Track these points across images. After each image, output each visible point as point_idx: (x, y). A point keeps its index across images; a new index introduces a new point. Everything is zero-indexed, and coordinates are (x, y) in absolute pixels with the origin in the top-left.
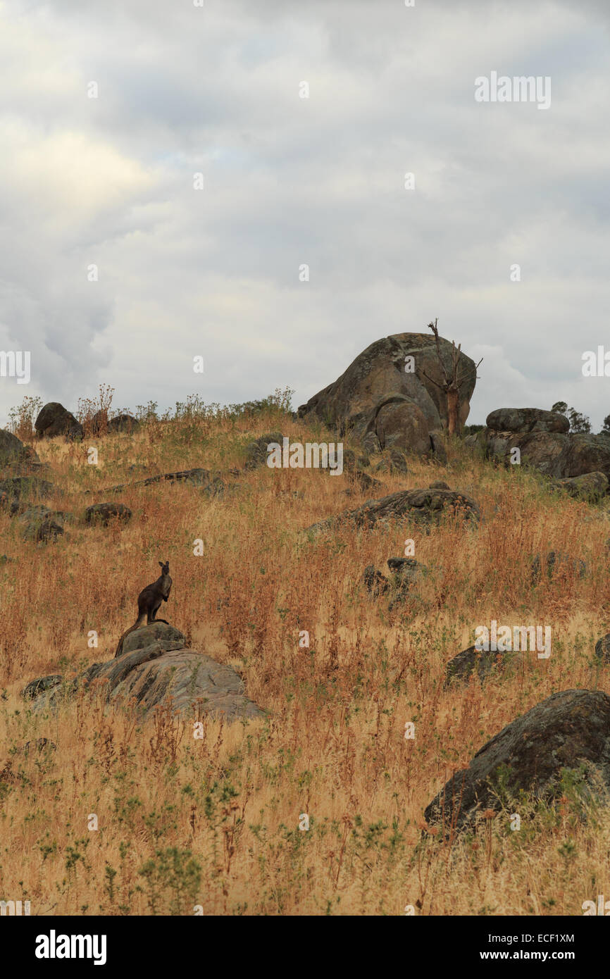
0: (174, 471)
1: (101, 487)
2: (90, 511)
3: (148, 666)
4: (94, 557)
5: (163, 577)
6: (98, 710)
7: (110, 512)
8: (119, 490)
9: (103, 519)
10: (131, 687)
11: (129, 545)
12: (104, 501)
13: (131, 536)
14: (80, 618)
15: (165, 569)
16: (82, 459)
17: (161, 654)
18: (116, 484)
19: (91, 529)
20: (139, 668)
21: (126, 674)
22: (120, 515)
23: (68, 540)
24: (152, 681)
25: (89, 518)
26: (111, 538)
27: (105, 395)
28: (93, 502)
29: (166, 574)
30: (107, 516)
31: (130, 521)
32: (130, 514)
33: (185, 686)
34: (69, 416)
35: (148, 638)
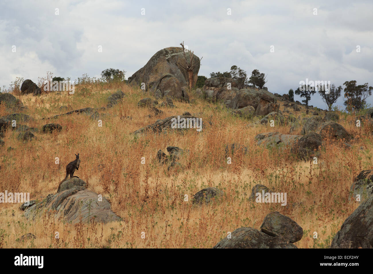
0: (78, 109)
1: (49, 117)
2: (45, 127)
3: (71, 197)
4: (47, 147)
5: (76, 160)
6: (52, 223)
7: (53, 127)
8: (56, 117)
9: (50, 131)
10: (65, 207)
11: (61, 141)
12: (50, 123)
13: (62, 137)
14: (42, 174)
15: (78, 157)
16: (40, 104)
17: (76, 192)
18: (55, 115)
19: (45, 135)
20: (68, 198)
21: (62, 201)
22: (57, 129)
23: (36, 139)
24: (73, 204)
25: (44, 130)
26: (53, 138)
27: (49, 76)
28: (46, 123)
29: (78, 159)
30: (52, 129)
31: (61, 130)
32: (61, 128)
33: (87, 206)
34: (35, 85)
35: (71, 184)
